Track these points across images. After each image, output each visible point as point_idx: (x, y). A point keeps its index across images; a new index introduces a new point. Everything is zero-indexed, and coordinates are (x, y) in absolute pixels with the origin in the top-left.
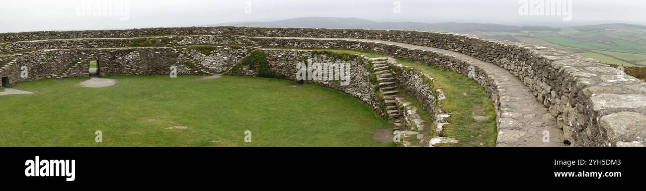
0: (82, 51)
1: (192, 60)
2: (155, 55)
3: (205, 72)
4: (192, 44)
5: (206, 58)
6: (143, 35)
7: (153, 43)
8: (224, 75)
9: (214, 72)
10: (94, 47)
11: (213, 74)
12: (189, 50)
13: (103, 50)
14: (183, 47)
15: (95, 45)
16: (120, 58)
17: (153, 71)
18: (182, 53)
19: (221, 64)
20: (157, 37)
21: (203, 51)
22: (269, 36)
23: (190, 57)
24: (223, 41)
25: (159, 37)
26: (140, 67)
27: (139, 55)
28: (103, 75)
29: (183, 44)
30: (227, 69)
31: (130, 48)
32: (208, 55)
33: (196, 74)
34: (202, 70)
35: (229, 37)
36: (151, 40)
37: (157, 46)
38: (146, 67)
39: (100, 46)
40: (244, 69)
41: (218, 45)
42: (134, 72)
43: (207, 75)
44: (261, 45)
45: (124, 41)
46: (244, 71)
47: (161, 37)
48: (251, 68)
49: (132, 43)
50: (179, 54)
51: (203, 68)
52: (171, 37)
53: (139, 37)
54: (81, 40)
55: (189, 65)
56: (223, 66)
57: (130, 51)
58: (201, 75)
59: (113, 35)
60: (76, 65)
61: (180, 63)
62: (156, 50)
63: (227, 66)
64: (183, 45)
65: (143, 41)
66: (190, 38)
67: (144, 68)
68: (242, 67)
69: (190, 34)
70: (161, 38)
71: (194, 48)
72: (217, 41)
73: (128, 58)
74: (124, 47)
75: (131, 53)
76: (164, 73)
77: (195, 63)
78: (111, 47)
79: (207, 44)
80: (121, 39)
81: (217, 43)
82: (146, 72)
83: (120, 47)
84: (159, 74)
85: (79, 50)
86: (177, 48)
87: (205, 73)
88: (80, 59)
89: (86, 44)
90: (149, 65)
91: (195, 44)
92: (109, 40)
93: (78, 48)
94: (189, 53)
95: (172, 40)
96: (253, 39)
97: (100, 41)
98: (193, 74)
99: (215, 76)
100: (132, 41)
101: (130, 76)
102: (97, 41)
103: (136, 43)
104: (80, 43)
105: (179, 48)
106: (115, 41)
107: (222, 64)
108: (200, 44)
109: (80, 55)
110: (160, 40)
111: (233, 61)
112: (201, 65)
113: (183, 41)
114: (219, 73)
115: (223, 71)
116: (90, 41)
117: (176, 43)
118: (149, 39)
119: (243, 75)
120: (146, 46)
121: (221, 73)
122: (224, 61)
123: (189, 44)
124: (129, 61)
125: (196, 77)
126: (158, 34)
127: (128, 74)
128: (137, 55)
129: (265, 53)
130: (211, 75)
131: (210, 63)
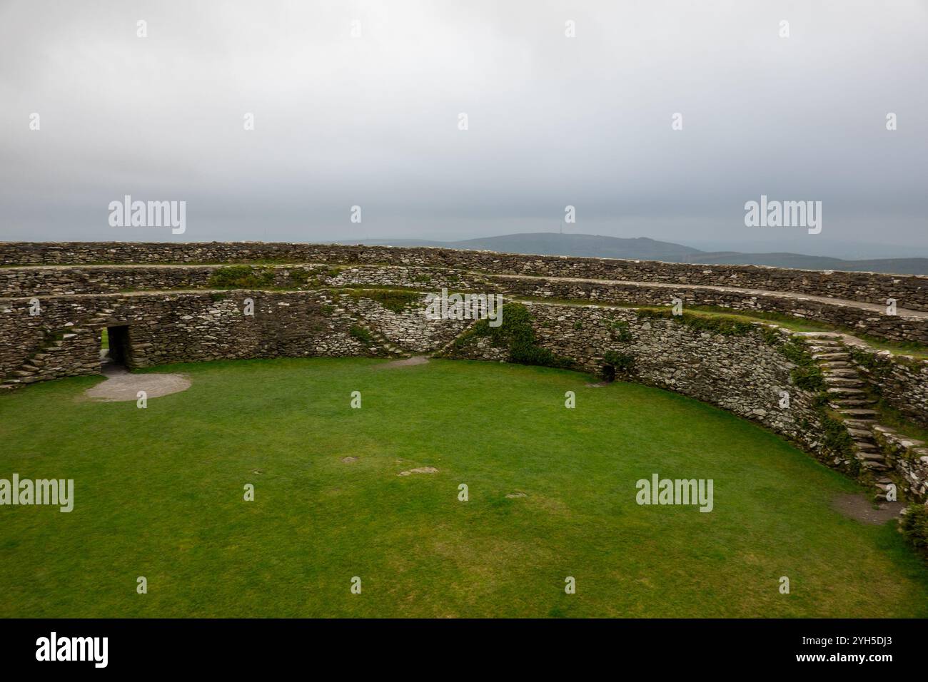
0: (75, 301)
1: (362, 323)
2: (277, 310)
3: (391, 350)
4: (360, 286)
5: (394, 317)
6: (236, 260)
7: (270, 279)
8: (436, 357)
9: (410, 350)
10: (106, 290)
11: (409, 355)
12: (356, 299)
13: (139, 298)
14: (343, 293)
15: (110, 282)
16: (187, 317)
17: (270, 350)
18: (340, 307)
19: (427, 333)
20: (277, 267)
21: (389, 301)
22: (527, 274)
23: (357, 314)
24: (433, 281)
25: (282, 266)
26: (240, 340)
27: (237, 311)
28: (141, 365)
29: (340, 283)
30: (441, 346)
31: (214, 292)
32: (399, 312)
33: (372, 356)
34: (387, 346)
35: (444, 273)
36: (263, 272)
37: (280, 287)
38: (254, 339)
39: (124, 286)
40: (481, 344)
41: (420, 289)
42: (224, 353)
43: (398, 356)
44: (512, 293)
45: (193, 273)
46: (478, 350)
47: (289, 266)
48: (496, 342)
49: (216, 278)
50: (334, 308)
51: (387, 341)
52: (309, 267)
53: (226, 263)
54: (64, 272)
55: (355, 333)
56: (431, 338)
57: (213, 298)
58: (383, 357)
59: (156, 256)
60: (60, 343)
61: (337, 330)
62: (280, 297)
63: (440, 338)
64: (341, 287)
65: (245, 273)
66: (355, 270)
67: (249, 342)
68: (475, 342)
69: (351, 261)
70: (288, 269)
71: (367, 295)
72: (417, 280)
73: (209, 318)
74: (194, 287)
75: (217, 304)
76: (299, 353)
77: (371, 329)
78: (159, 288)
79: (397, 288)
80: (185, 267)
81: (418, 284)
82: (256, 351)
83: (182, 287)
84: (285, 356)
85: (63, 301)
86: (328, 294)
87: (392, 353)
88: (70, 324)
89: (83, 281)
90: (263, 333)
91: (368, 286)
92: (151, 271)
93: (58, 292)
94: (355, 305)
95: (313, 273)
96: (496, 280)
97: (124, 273)
98: (365, 354)
99: (415, 360)
100: (217, 272)
101: (215, 363)
102: (116, 273)
103: (225, 280)
104: (62, 280)
105: (331, 294)
106: (168, 274)
107: (429, 334)
108: (380, 286)
109: (69, 314)
110: (286, 274)
111: (455, 326)
112: (383, 335)
113: (339, 277)
114: (420, 354)
115: (432, 350)
116: (94, 274)
117: (323, 283)
118: (260, 270)
119: (476, 358)
120: (251, 287)
121: (426, 353)
122: (435, 326)
123: (354, 286)
124: (211, 325)
125: (373, 361)
126: (274, 259)
127: (209, 359)
128: (232, 309)
129: (529, 311)
130: (406, 358)
131: (402, 330)
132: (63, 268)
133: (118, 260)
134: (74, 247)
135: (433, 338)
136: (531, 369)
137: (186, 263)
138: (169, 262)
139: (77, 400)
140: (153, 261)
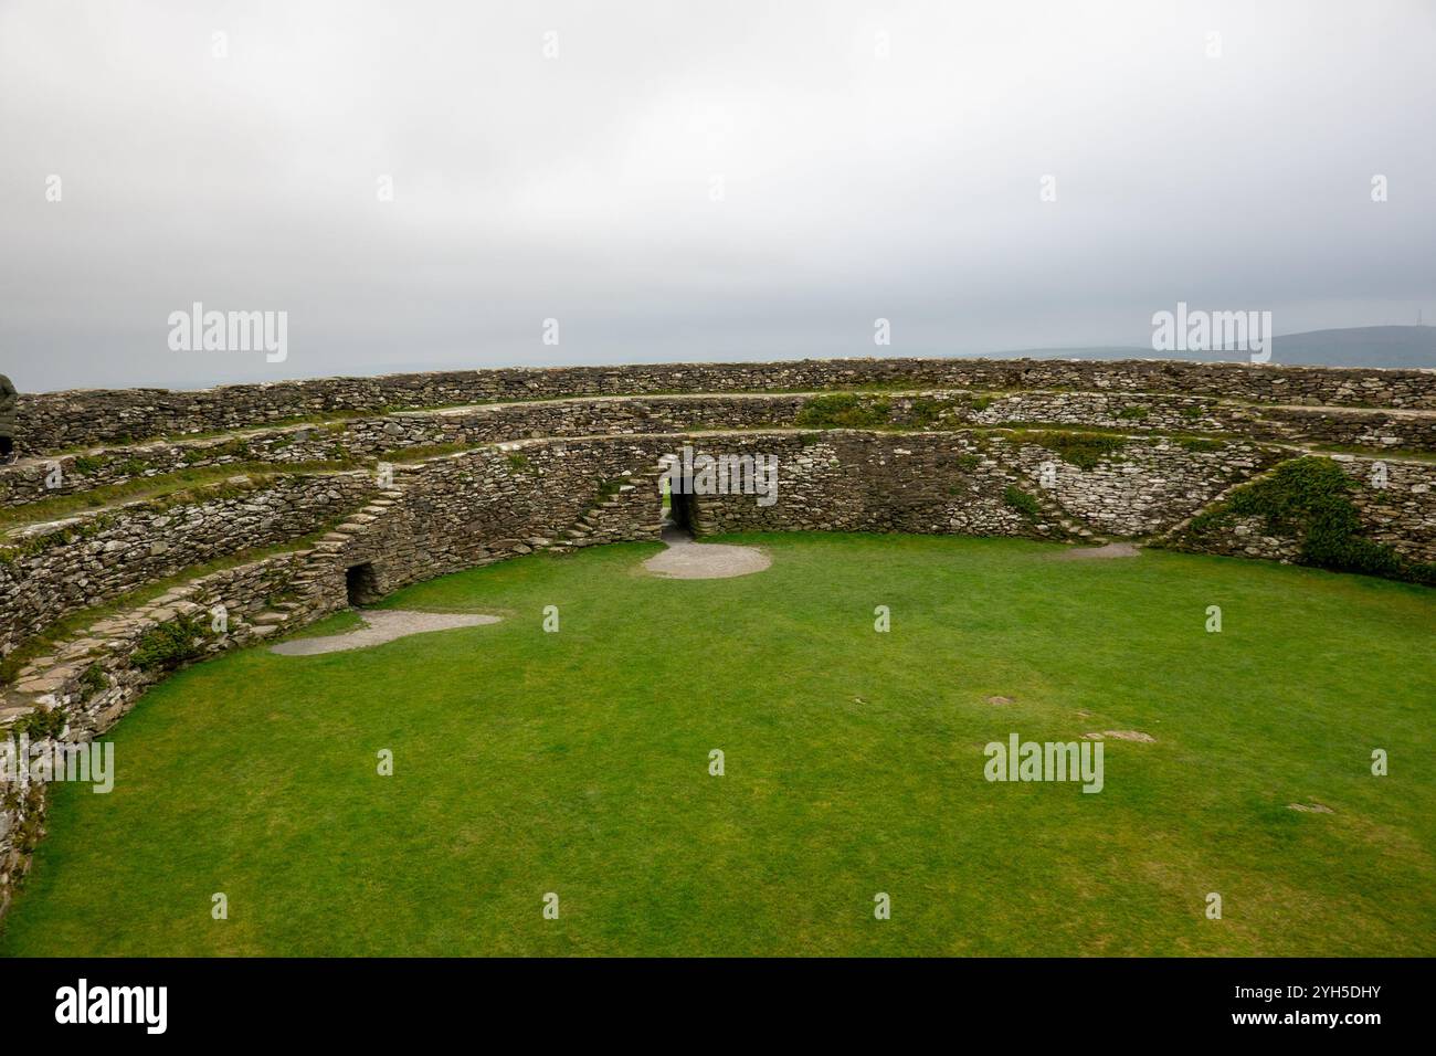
0: (633, 443)
1: (1025, 484)
2: (892, 461)
3: (1072, 530)
4: (1023, 425)
5: (1080, 477)
6: (836, 386)
7: (882, 413)
8: (1154, 547)
9: (1106, 532)
10: (670, 428)
11: (1103, 540)
12: (1016, 445)
13: (708, 439)
14: (995, 435)
15: (674, 418)
17: (881, 520)
18: (990, 457)
19: (1139, 506)
20: (894, 395)
21: (1071, 450)
22: (1345, 405)
23: (1017, 470)
24: (1152, 417)
25: (901, 394)
26: (838, 503)
27: (834, 459)
28: (709, 531)
29: (991, 421)
30: (1163, 529)
31: (804, 432)
32: (1088, 468)
33: (1040, 538)
34: (1066, 523)
35: (1174, 404)
36: (873, 402)
37: (896, 426)
38: (858, 502)
39: (691, 423)
40: (1242, 529)
41: (1127, 430)
42: (816, 521)
43: (1086, 541)
44: (1310, 439)
45: (777, 405)
46: (1237, 538)
47: (912, 393)
48: (1274, 526)
49: (807, 412)
50: (980, 459)
51: (1067, 516)
52: (942, 395)
53: (822, 389)
54: (622, 404)
55: (1013, 500)
56: (1145, 513)
57: (803, 441)
58: (1058, 541)
59: (731, 382)
60: (615, 497)
61: (983, 494)
62: (897, 441)
63: (1163, 514)
64: (992, 426)
65: (847, 405)
66: (1015, 400)
67: (851, 505)
68: (1230, 524)
69: (1009, 385)
70: (910, 399)
71: (1035, 440)
72: (1123, 415)
73: (797, 469)
74: (778, 425)
75: (808, 450)
76: (924, 527)
77: (1040, 495)
78: (733, 425)
79: (1087, 427)
80: (767, 397)
81: (1123, 423)
82: (860, 521)
83: (762, 425)
84: (903, 530)
85: (620, 442)
86: (970, 437)
87: (1075, 536)
88: (627, 473)
89: (643, 416)
90: (871, 493)
91: (1035, 424)
92: (724, 403)
93: (615, 432)
94: (1015, 454)
95: (949, 405)
96: (1277, 416)
97: (690, 405)
98: (1029, 534)
99: (1114, 550)
100: (809, 404)
101: (803, 535)
102: (682, 406)
103: (821, 415)
104: (621, 415)
105: (977, 436)
106: (746, 406)
107: (1144, 507)
108: (1058, 425)
109: (627, 459)
110: (908, 406)
111: (1192, 495)
112: (1060, 506)
113: (990, 411)
114: (1125, 539)
115: (1146, 534)
116: (656, 407)
117: (963, 419)
118: (868, 400)
119: (1233, 553)
120: (854, 426)
121: (1136, 538)
122: (1153, 494)
123: (1013, 425)
124: (799, 480)
125: (1041, 546)
126: (891, 384)
127: (796, 528)
128: (829, 457)
129: (1347, 472)
130: (1098, 544)
131: (1093, 498)
132: (622, 399)
133: (684, 388)
134: (633, 371)
135: (1149, 514)
136: (1347, 579)
137: (767, 391)
138: (746, 390)
139: (633, 573)
140: (728, 389)
